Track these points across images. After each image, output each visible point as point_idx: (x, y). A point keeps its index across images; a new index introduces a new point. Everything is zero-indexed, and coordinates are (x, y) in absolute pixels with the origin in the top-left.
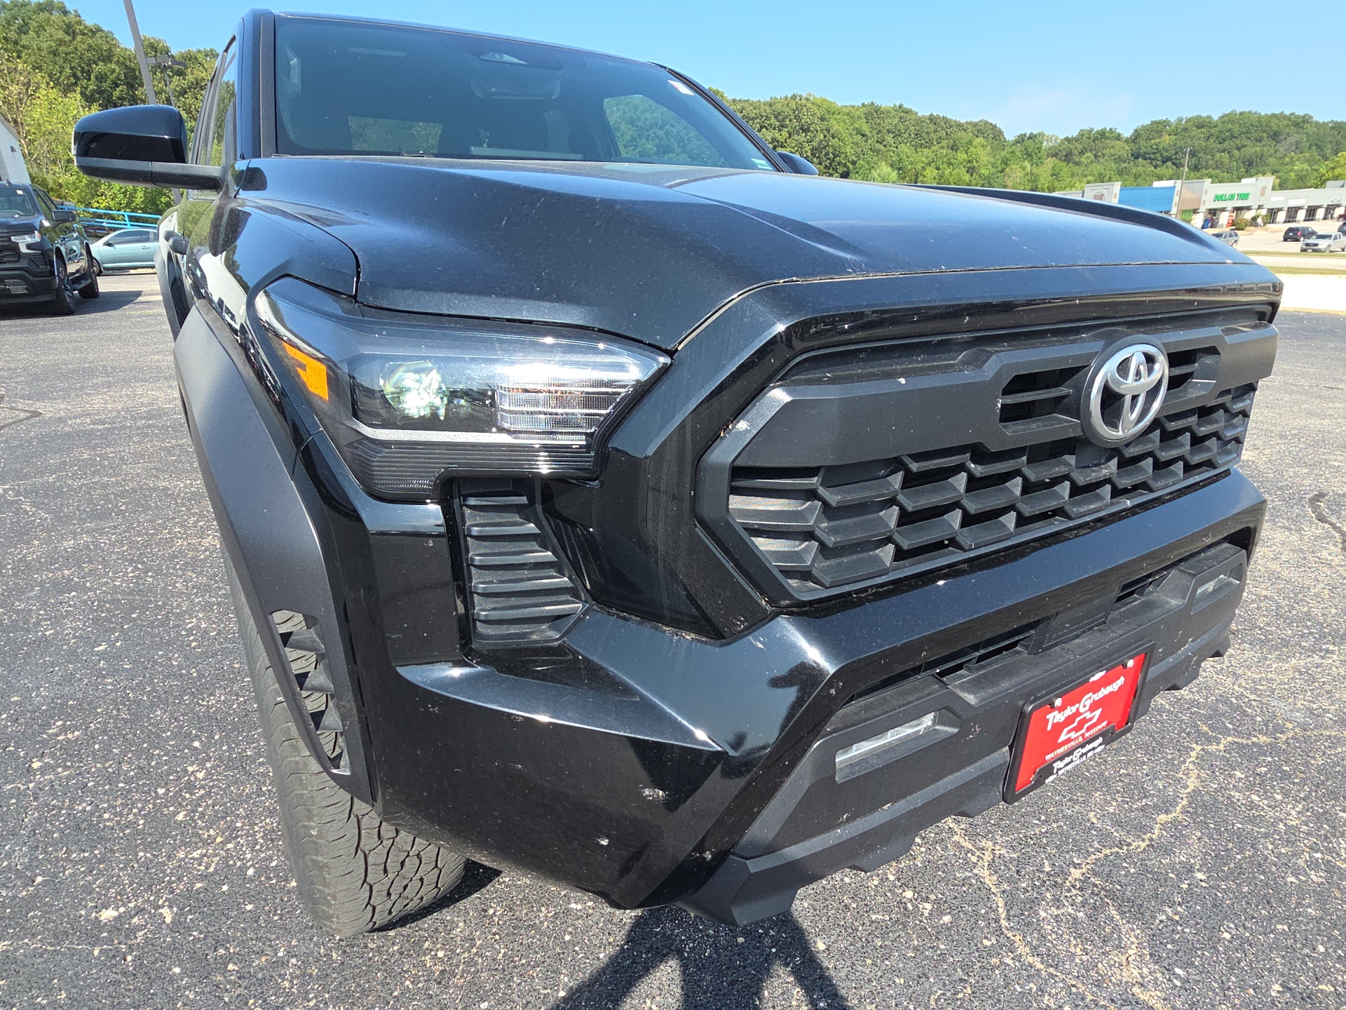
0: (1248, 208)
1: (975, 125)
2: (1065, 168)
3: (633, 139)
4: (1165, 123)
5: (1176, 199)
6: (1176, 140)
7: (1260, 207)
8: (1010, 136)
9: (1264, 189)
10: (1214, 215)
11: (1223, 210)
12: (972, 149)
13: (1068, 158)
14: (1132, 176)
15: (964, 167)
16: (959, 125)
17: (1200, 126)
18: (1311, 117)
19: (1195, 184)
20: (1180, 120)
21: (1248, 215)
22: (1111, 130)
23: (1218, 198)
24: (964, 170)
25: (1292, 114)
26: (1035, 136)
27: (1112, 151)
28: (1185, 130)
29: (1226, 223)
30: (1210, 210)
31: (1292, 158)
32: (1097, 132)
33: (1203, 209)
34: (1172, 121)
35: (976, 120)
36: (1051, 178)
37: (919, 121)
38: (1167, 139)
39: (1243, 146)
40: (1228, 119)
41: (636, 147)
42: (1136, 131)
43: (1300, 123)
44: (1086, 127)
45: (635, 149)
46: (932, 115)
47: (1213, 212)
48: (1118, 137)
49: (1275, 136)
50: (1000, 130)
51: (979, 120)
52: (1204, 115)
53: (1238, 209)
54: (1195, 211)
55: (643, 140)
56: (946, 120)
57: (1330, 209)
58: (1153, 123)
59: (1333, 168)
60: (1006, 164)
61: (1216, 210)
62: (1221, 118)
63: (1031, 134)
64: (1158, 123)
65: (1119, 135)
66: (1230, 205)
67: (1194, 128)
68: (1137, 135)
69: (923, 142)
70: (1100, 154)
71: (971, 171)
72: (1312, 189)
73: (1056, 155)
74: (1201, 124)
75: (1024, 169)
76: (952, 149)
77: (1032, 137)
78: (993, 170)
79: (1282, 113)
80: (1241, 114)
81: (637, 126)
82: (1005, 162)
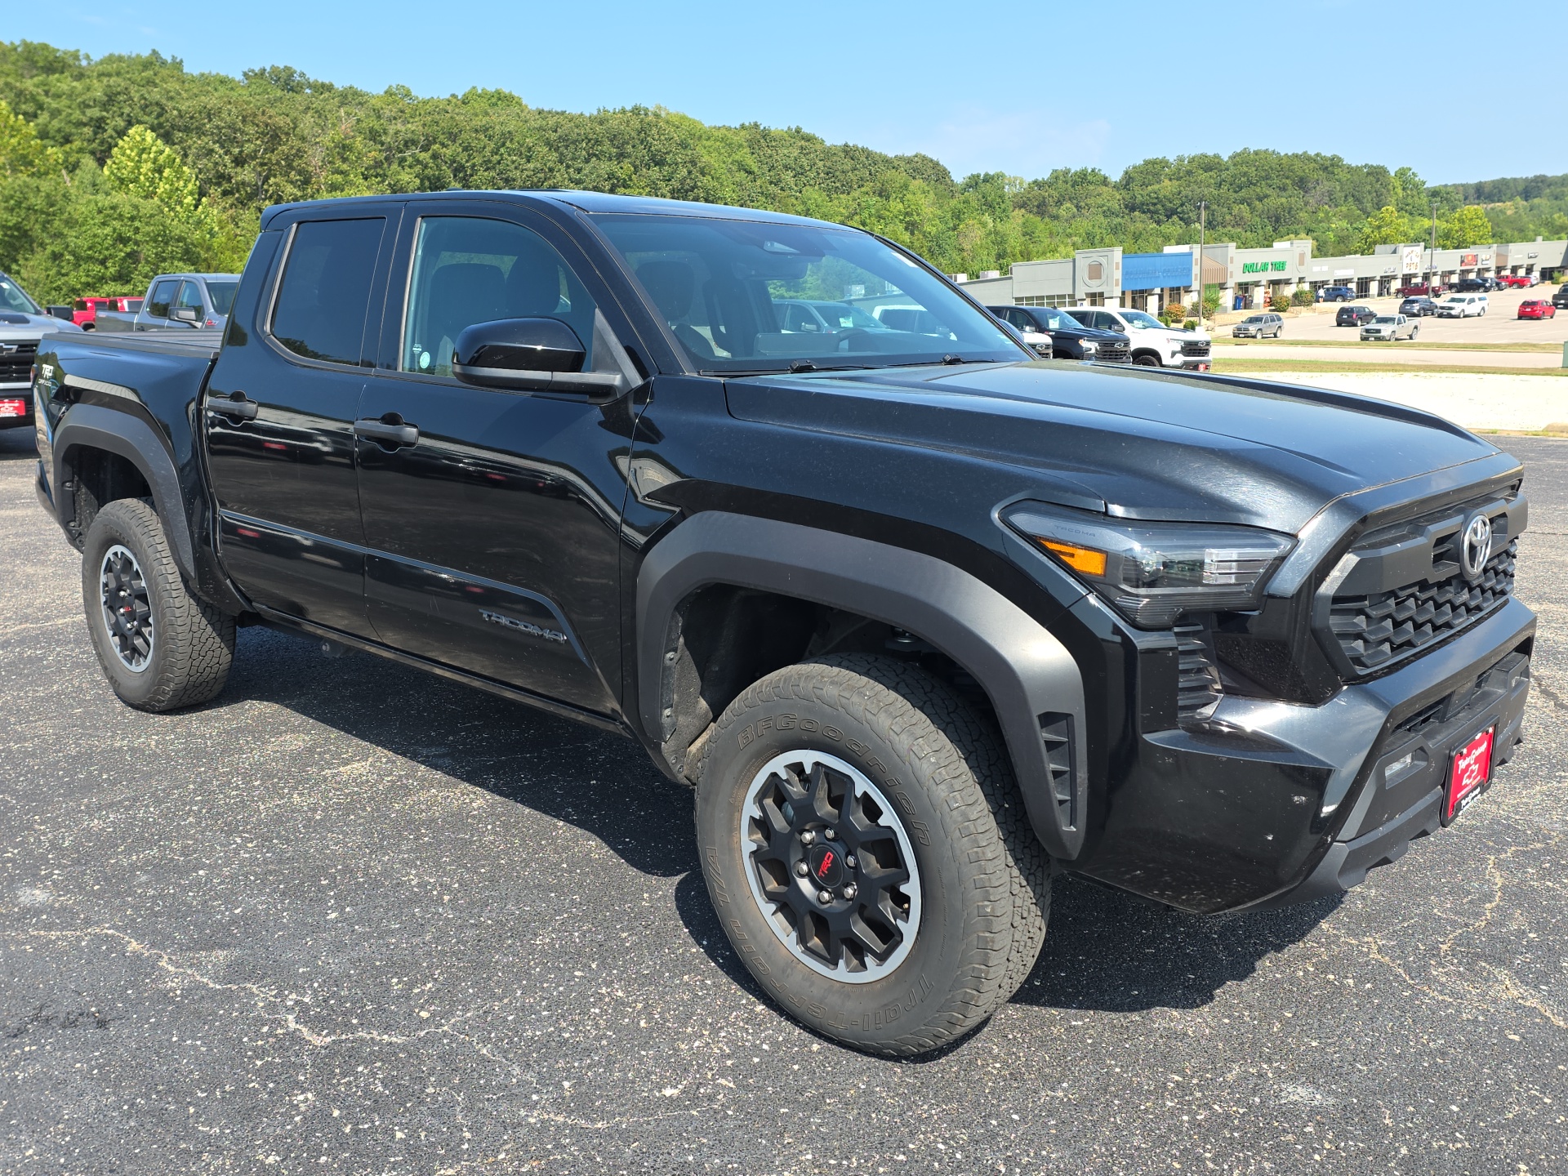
0: (1287, 282)
1: (909, 161)
2: (1041, 225)
3: (378, 164)
4: (1164, 163)
5: (1196, 270)
6: (1180, 186)
7: (1301, 280)
8: (959, 177)
9: (1302, 256)
10: (1246, 290)
11: (1257, 284)
12: (909, 196)
13: (1041, 209)
14: (1130, 236)
15: (901, 221)
16: (887, 161)
17: (1208, 168)
18: (1340, 159)
19: (1215, 250)
20: (1181, 159)
21: (1289, 291)
22: (1093, 171)
23: (1248, 268)
24: (901, 227)
25: (1317, 155)
26: (992, 177)
27: (1100, 201)
28: (1189, 173)
29: (1262, 301)
30: (1240, 284)
31: (1327, 213)
32: (1076, 173)
33: (1231, 283)
34: (1171, 160)
35: (909, 153)
36: (1023, 239)
37: (828, 153)
38: (1167, 187)
39: (1267, 196)
40: (1240, 159)
41: (384, 176)
42: (1126, 173)
43: (1329, 166)
44: (1060, 167)
45: (383, 181)
46: (846, 145)
47: (1244, 287)
48: (1105, 182)
49: (1302, 184)
50: (945, 170)
51: (914, 154)
52: (1210, 153)
53: (1275, 283)
54: (1222, 287)
55: (395, 166)
56: (868, 154)
57: (1385, 282)
58: (1147, 163)
59: (1379, 227)
60: (958, 218)
61: (1247, 284)
62: (1232, 158)
63: (986, 175)
64: (1154, 162)
65: (1106, 178)
66: (1265, 277)
67: (1201, 172)
68: (1128, 180)
69: (838, 184)
70: (1083, 204)
71: (911, 227)
72: (1358, 256)
73: (1023, 206)
74: (1209, 165)
75: (984, 225)
76: (880, 195)
77: (988, 179)
78: (942, 227)
79: (1305, 153)
80: (1256, 153)
81: (382, 144)
82: (958, 215)
